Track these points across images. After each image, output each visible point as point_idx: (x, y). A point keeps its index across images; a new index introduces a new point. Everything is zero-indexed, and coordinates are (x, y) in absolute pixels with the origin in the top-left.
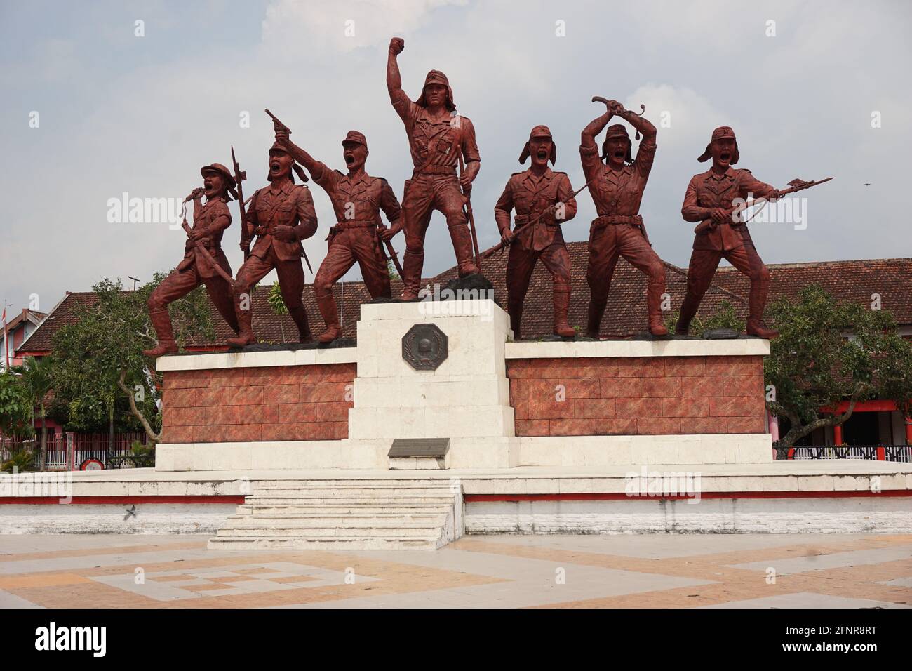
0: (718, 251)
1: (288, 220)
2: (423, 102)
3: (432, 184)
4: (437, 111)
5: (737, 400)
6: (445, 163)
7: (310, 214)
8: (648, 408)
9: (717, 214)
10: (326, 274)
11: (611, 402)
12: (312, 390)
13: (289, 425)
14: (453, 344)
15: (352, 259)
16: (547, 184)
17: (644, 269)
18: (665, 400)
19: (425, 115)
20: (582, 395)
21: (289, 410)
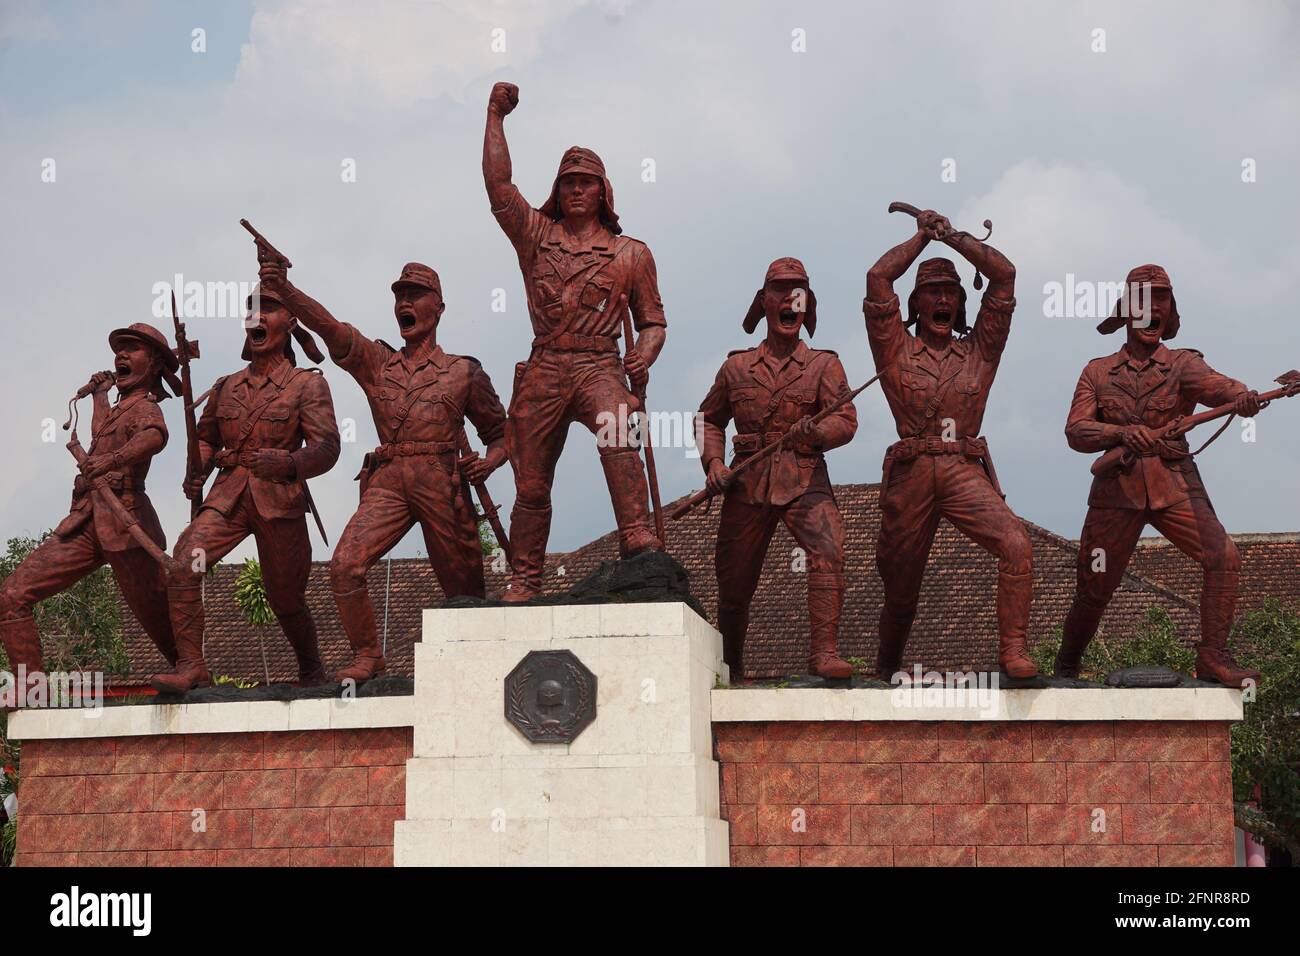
0: (1139, 511)
1: (282, 439)
2: (555, 209)
3: (569, 370)
4: (582, 227)
5: (1177, 812)
6: (596, 330)
7: (324, 427)
8: (999, 826)
9: (1135, 437)
10: (354, 547)
11: (925, 812)
12: (323, 780)
13: (272, 852)
14: (606, 691)
15: (408, 517)
16: (798, 373)
17: (991, 544)
18: (1033, 810)
19: (558, 234)
20: (866, 797)
21: (275, 822)
